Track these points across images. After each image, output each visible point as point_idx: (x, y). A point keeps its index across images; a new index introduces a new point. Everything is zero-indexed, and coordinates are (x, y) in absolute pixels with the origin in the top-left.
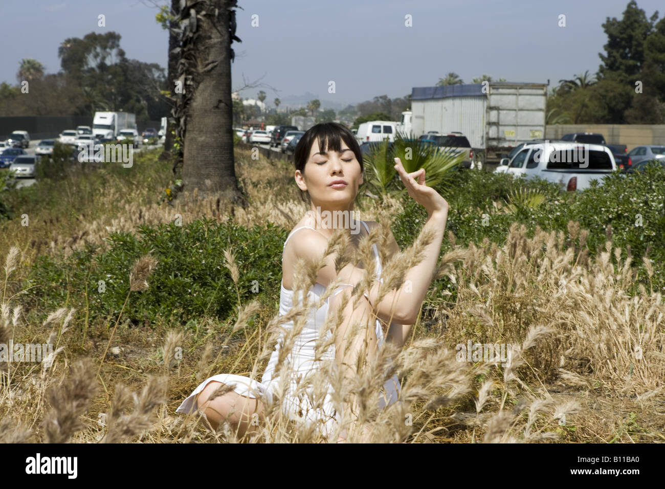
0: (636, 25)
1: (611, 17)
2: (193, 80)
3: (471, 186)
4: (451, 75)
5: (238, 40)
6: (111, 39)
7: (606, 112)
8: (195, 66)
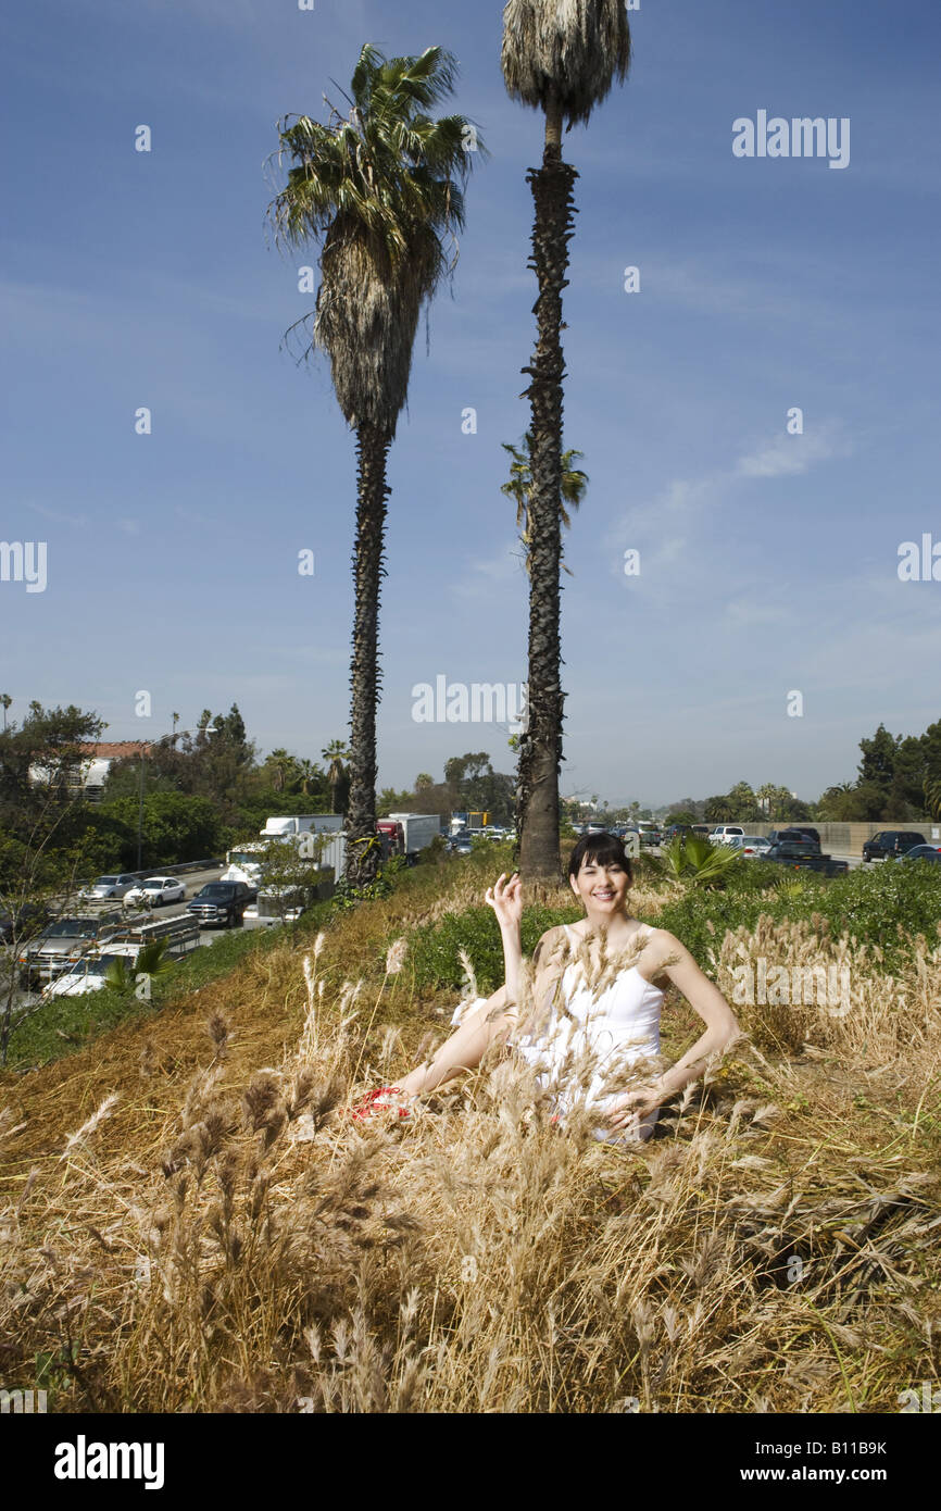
0: (885, 745)
1: (866, 738)
2: (528, 789)
3: (749, 874)
4: (742, 783)
5: (564, 759)
6: (483, 758)
7: (866, 812)
8: (531, 779)
